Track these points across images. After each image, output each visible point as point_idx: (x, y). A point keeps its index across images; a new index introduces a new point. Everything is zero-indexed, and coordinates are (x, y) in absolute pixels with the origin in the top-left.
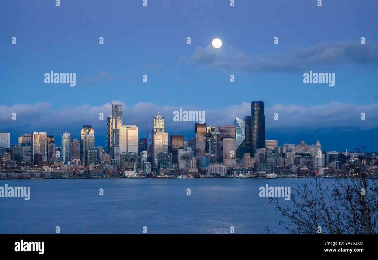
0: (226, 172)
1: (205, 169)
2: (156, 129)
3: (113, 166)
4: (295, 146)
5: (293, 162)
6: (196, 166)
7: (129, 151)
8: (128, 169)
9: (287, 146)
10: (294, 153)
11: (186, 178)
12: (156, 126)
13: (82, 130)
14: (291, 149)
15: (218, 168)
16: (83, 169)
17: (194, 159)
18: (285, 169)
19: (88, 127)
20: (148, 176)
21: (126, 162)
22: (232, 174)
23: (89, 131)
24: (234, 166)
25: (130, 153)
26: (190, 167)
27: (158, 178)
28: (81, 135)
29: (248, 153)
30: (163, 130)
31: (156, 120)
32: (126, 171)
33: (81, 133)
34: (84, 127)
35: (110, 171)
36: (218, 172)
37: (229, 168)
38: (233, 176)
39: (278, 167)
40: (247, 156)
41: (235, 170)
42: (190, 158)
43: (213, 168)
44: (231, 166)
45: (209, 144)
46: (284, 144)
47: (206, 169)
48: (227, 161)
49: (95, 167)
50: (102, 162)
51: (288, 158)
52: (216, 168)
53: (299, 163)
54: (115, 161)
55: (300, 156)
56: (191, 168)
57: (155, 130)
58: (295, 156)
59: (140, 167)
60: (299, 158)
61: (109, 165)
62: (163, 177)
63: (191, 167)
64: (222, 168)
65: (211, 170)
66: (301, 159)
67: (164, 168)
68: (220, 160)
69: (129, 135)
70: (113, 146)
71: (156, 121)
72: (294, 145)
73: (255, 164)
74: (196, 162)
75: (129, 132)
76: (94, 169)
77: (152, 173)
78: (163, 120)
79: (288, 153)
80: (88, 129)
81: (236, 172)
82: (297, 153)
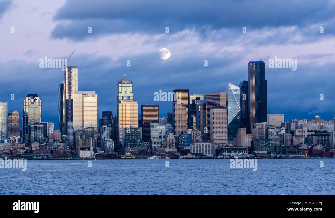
0: (214, 152)
1: (186, 149)
2: (122, 97)
3: (64, 145)
4: (307, 122)
5: (303, 141)
6: (174, 144)
7: (85, 126)
8: (83, 149)
9: (297, 122)
10: (305, 129)
11: (160, 159)
12: (122, 92)
13: (25, 100)
14: (302, 125)
15: (203, 146)
16: (23, 149)
17: (171, 136)
18: (293, 148)
19: (34, 96)
20: (110, 157)
21: (81, 139)
22: (221, 155)
23: (35, 101)
24: (225, 144)
25: (87, 128)
26: (166, 146)
27: (122, 159)
28: (25, 107)
29: (244, 128)
30: (131, 98)
31: (122, 85)
32: (81, 152)
33: (25, 103)
34: (29, 95)
35: (59, 150)
36: (203, 152)
37: (219, 147)
38: (222, 157)
39: (283, 146)
40: (243, 131)
41: (226, 150)
42: (166, 134)
43: (197, 146)
44: (221, 145)
45: (193, 117)
46: (293, 119)
47: (188, 149)
48: (216, 139)
49: (40, 146)
50: (51, 140)
51: (297, 134)
52: (200, 147)
53: (312, 142)
54: (66, 139)
55: (313, 133)
56: (168, 147)
57: (120, 98)
58: (307, 133)
59: (100, 146)
60: (312, 135)
61: (59, 144)
62: (129, 158)
63: (168, 145)
64: (209, 146)
65: (194, 150)
66: (314, 137)
67: (131, 147)
68: (207, 138)
69: (85, 105)
70: (67, 121)
71: (121, 87)
72: (306, 120)
73: (252, 142)
74: (174, 139)
75: (85, 101)
76: (38, 148)
77: (115, 153)
78: (131, 85)
79: (297, 130)
80: (33, 98)
81: (227, 152)
82: (310, 130)
